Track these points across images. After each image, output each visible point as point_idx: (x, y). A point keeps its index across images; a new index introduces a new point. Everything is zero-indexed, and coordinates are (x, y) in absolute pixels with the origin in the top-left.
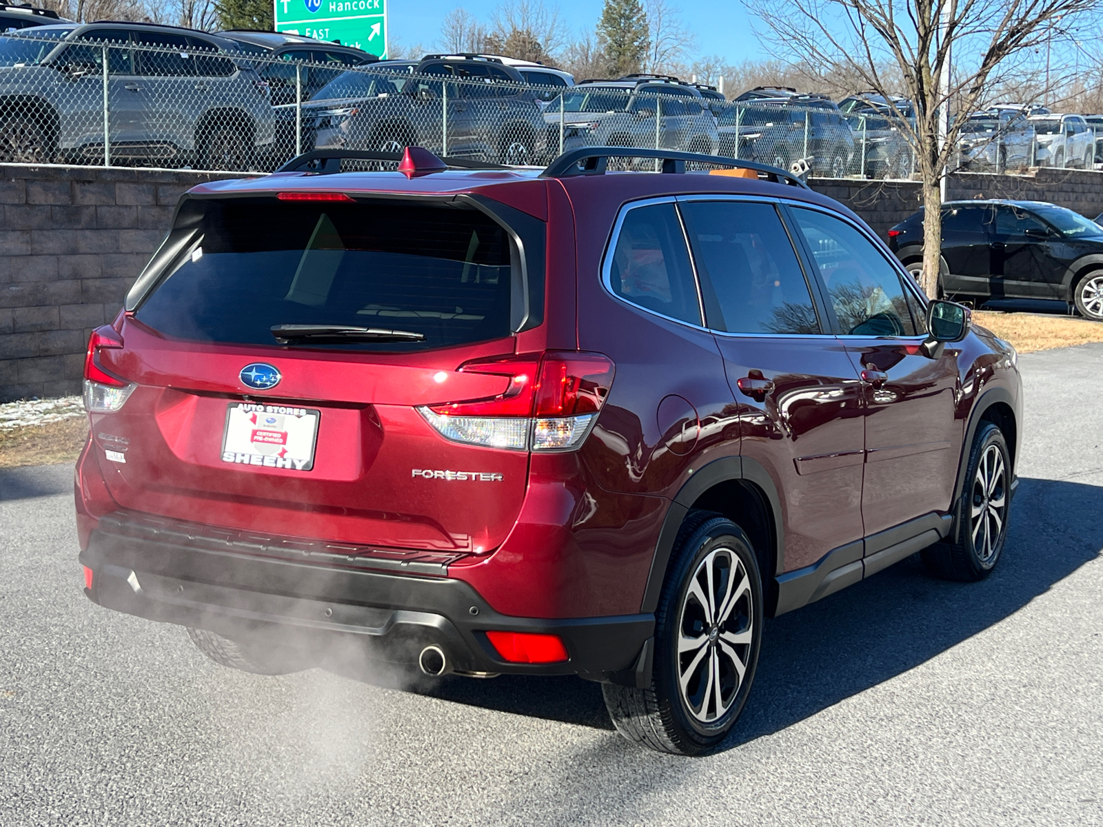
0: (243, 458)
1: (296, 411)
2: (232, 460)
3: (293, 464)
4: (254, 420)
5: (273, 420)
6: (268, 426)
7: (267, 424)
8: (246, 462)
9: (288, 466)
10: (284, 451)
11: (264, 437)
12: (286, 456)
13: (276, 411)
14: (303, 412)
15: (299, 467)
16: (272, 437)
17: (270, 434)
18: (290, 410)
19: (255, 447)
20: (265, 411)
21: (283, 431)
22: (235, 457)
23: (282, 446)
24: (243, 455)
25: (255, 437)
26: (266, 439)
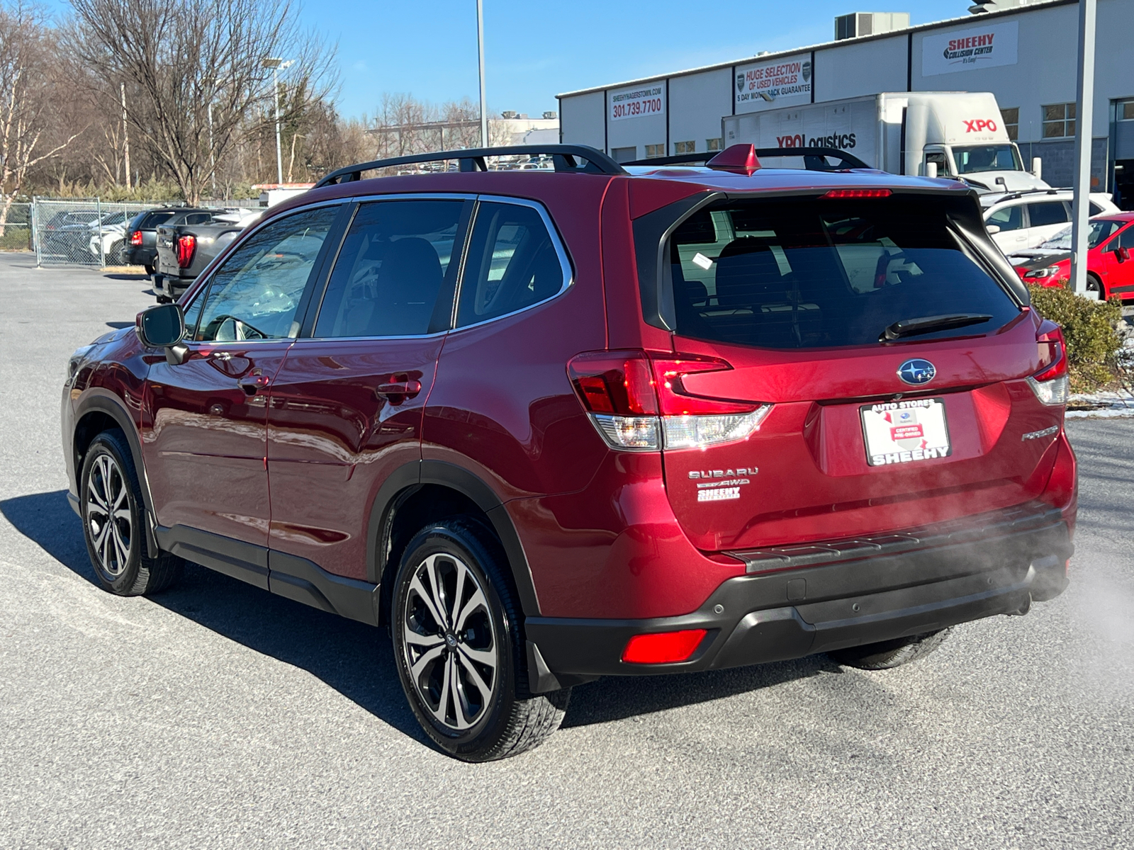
0: (892, 458)
1: (926, 401)
2: (883, 462)
3: (938, 453)
4: (888, 418)
5: (907, 415)
6: (905, 422)
7: (903, 420)
8: (897, 461)
9: (935, 456)
10: (925, 443)
11: (904, 433)
12: (927, 446)
13: (908, 406)
14: (931, 401)
15: (944, 454)
16: (911, 431)
17: (909, 429)
18: (920, 402)
19: (899, 444)
20: (898, 407)
21: (918, 424)
22: (885, 458)
23: (921, 438)
24: (892, 455)
25: (896, 435)
26: (907, 435)
